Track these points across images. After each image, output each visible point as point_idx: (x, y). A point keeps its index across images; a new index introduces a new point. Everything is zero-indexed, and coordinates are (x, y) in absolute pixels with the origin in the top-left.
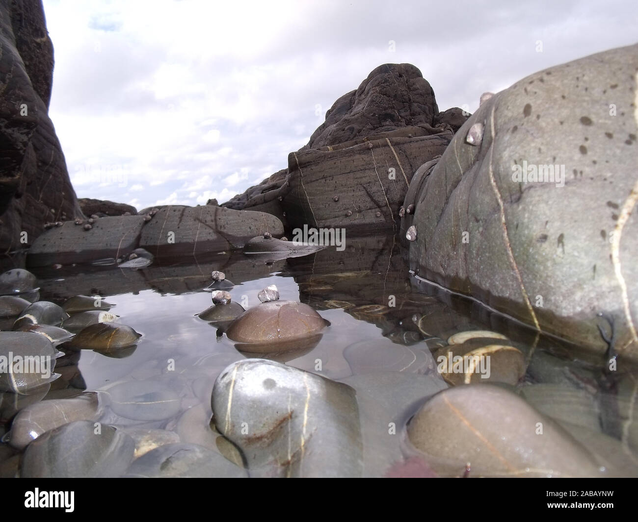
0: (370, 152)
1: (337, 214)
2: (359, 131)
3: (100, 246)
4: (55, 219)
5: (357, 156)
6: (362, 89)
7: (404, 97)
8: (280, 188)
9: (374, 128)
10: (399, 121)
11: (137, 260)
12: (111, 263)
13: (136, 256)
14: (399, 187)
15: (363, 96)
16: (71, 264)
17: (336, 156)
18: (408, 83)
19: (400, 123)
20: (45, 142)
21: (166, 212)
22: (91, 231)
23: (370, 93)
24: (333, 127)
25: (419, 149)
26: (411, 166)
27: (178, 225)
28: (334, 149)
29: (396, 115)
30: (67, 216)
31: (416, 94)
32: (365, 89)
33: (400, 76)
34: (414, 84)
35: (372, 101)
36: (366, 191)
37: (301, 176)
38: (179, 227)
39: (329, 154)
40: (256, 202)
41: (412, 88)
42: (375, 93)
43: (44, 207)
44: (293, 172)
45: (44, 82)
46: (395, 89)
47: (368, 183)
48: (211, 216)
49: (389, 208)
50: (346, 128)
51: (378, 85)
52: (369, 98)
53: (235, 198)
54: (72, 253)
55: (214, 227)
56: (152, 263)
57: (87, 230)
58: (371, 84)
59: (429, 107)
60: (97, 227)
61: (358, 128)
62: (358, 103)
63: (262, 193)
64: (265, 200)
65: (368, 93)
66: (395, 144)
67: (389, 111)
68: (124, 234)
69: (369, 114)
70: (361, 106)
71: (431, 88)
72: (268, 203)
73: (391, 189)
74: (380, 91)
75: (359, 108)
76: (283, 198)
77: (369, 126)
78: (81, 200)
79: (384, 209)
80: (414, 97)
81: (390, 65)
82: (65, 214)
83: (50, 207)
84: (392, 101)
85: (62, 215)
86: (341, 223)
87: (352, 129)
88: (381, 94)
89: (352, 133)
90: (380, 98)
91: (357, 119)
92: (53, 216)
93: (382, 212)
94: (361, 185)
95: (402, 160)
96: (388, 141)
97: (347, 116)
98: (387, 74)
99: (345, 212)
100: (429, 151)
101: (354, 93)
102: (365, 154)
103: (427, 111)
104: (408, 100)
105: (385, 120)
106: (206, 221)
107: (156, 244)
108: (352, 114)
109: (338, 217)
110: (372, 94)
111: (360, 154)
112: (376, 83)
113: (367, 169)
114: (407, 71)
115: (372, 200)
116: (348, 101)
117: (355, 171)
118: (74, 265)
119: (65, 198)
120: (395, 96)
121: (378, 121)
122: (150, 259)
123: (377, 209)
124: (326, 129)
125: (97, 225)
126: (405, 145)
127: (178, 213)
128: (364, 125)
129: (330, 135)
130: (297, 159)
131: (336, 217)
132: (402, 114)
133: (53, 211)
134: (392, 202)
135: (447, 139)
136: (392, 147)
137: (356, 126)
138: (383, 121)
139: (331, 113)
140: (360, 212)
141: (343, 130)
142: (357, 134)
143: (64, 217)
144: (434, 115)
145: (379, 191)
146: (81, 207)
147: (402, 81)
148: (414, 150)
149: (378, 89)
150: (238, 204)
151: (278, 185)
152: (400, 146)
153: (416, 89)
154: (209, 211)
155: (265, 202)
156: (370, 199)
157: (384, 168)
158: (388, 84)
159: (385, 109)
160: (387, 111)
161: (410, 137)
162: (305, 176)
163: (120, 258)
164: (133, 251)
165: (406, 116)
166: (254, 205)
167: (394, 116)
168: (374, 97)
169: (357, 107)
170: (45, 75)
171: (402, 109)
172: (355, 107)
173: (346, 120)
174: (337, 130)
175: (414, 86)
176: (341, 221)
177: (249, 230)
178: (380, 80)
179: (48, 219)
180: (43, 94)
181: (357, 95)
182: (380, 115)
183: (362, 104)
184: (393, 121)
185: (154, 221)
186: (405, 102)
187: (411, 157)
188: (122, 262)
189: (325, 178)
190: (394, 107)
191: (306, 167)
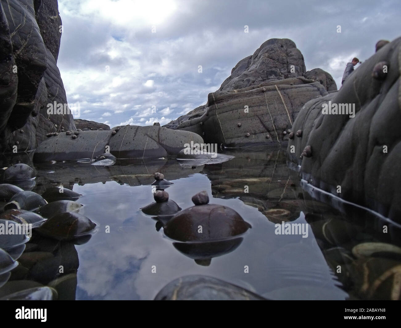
0: (264, 94)
1: (240, 135)
2: (254, 82)
3: (81, 150)
4: (57, 130)
5: (255, 96)
6: (256, 55)
7: (284, 60)
8: (202, 117)
9: (263, 80)
10: (280, 76)
11: (104, 160)
12: (88, 161)
13: (104, 157)
14: (283, 118)
15: (256, 59)
16: (61, 161)
17: (240, 96)
18: (287, 51)
19: (280, 77)
20: (53, 81)
21: (126, 129)
22: (76, 139)
23: (261, 57)
24: (236, 79)
25: (298, 93)
26: (292, 104)
27: (134, 138)
28: (238, 91)
29: (278, 72)
30: (64, 129)
31: (292, 59)
32: (257, 56)
33: (282, 46)
34: (291, 52)
35: (263, 63)
36: (260, 120)
37: (216, 108)
38: (134, 140)
39: (236, 94)
40: (185, 125)
41: (289, 54)
42: (264, 57)
43: (50, 123)
44: (211, 106)
45: (54, 43)
46: (278, 55)
47: (262, 115)
48: (156, 133)
49: (275, 132)
50: (245, 80)
51: (267, 52)
52: (260, 61)
53: (171, 123)
54: (64, 153)
55: (157, 140)
56: (115, 163)
57: (74, 138)
58: (262, 51)
59: (300, 68)
60: (81, 137)
61: (253, 80)
62: (253, 64)
63: (189, 119)
64: (191, 124)
65: (260, 57)
66: (281, 89)
67: (274, 69)
68: (97, 142)
69: (260, 71)
70: (255, 66)
71: (302, 55)
72: (193, 126)
73: (278, 120)
74: (268, 56)
75: (253, 67)
76: (203, 124)
77: (260, 79)
78: (76, 120)
79: (272, 133)
80: (290, 61)
81: (275, 40)
82: (64, 128)
83: (54, 123)
84: (275, 63)
85: (62, 128)
86: (242, 141)
87: (248, 81)
88: (269, 58)
89: (248, 83)
90: (268, 60)
91: (252, 74)
92: (56, 129)
93: (270, 135)
94: (257, 116)
95: (286, 100)
96: (277, 87)
97: (245, 72)
98: (273, 45)
99: (245, 134)
100: (304, 95)
101: (250, 58)
102: (260, 95)
103: (299, 70)
104: (286, 62)
105: (271, 75)
106: (152, 136)
107: (118, 150)
108: (249, 71)
109: (240, 137)
110: (262, 58)
111: (256, 95)
112: (266, 51)
113: (262, 105)
114: (286, 43)
115: (264, 126)
116: (246, 62)
117: (253, 107)
118: (64, 162)
119: (64, 118)
120: (278, 60)
121: (266, 75)
122: (114, 160)
123: (268, 133)
124: (232, 80)
125: (81, 136)
126: (288, 90)
127: (133, 131)
128: (256, 78)
129: (234, 84)
130: (214, 97)
131: (238, 137)
132: (282, 72)
133: (56, 126)
134: (278, 128)
135: (317, 87)
136: (279, 91)
137: (252, 79)
138: (269, 75)
139: (235, 70)
140: (255, 134)
141: (243, 81)
142: (252, 84)
143: (63, 130)
144: (303, 73)
145: (269, 121)
146: (76, 125)
147: (283, 50)
148: (294, 94)
149: (267, 55)
150: (173, 126)
151: (200, 114)
152: (284, 91)
153: (291, 56)
154: (154, 130)
155: (191, 125)
156: (262, 126)
157: (273, 105)
158: (273, 51)
159: (271, 68)
160: (272, 69)
161: (291, 85)
162: (219, 109)
163: (95, 158)
164: (103, 154)
165: (285, 73)
166: (184, 127)
167: (277, 72)
168: (264, 60)
169: (252, 67)
170: (55, 39)
171: (282, 68)
172: (251, 66)
173: (245, 74)
174: (239, 81)
175: (291, 54)
176: (242, 140)
177: (181, 143)
178: (269, 49)
179: (53, 130)
180: (54, 51)
181: (252, 58)
182: (267, 71)
183: (256, 65)
184: (276, 75)
185: (118, 134)
186: (284, 64)
187: (292, 98)
188: (96, 161)
189: (232, 110)
190: (277, 67)
191: (219, 103)
